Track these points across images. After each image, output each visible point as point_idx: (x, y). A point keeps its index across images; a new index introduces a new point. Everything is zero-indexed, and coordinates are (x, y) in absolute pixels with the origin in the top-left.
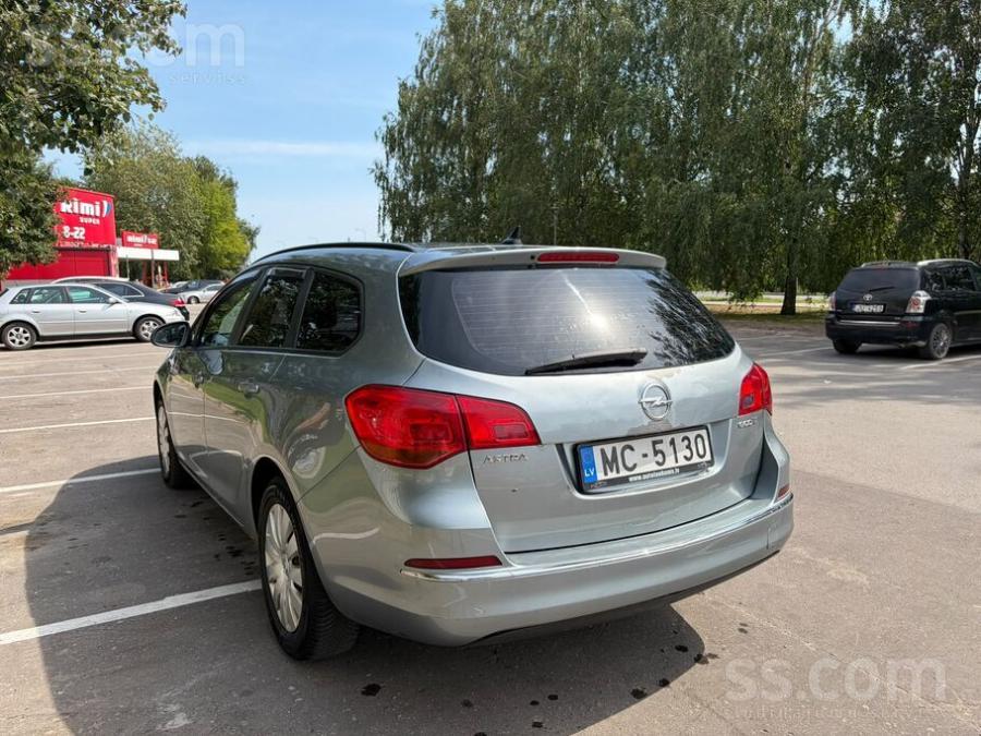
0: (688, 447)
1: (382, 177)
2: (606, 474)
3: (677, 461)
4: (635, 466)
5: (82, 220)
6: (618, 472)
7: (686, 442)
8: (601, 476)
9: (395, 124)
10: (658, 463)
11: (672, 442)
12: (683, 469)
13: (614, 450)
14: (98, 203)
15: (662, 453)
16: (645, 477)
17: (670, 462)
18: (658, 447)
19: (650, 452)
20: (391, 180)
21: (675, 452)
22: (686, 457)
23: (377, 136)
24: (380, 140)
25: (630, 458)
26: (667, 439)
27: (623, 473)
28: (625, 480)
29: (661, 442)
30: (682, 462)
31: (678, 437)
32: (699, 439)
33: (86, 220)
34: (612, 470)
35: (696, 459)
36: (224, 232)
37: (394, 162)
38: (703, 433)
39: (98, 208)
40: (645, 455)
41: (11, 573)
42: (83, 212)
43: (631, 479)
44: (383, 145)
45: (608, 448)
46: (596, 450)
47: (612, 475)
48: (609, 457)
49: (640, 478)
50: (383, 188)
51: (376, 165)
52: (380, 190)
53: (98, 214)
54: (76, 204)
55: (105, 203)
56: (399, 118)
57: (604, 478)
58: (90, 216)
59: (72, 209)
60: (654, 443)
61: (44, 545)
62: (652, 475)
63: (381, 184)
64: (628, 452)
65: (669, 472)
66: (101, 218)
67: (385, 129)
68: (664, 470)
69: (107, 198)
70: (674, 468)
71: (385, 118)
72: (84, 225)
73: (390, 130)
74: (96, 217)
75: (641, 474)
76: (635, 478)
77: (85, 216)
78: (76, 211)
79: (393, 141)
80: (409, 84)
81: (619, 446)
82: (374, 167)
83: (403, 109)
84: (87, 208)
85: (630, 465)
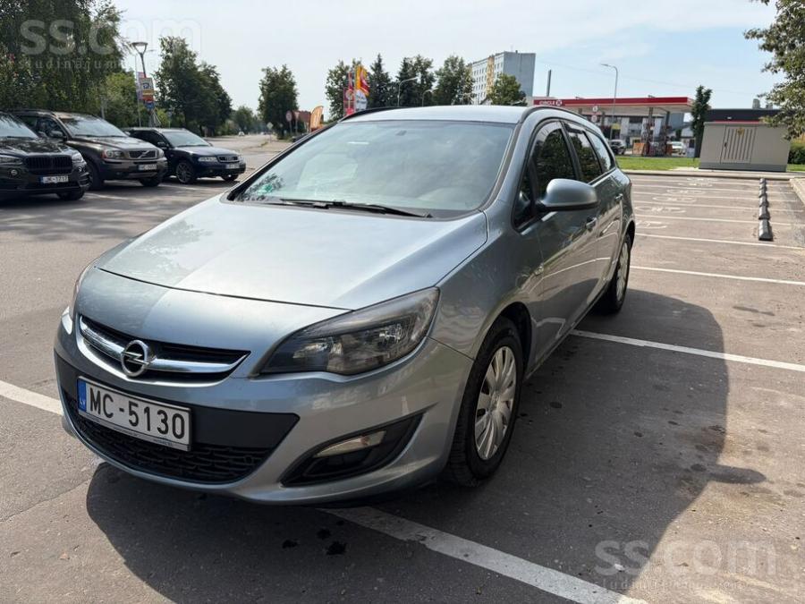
41: (740, 406)
61: (704, 429)
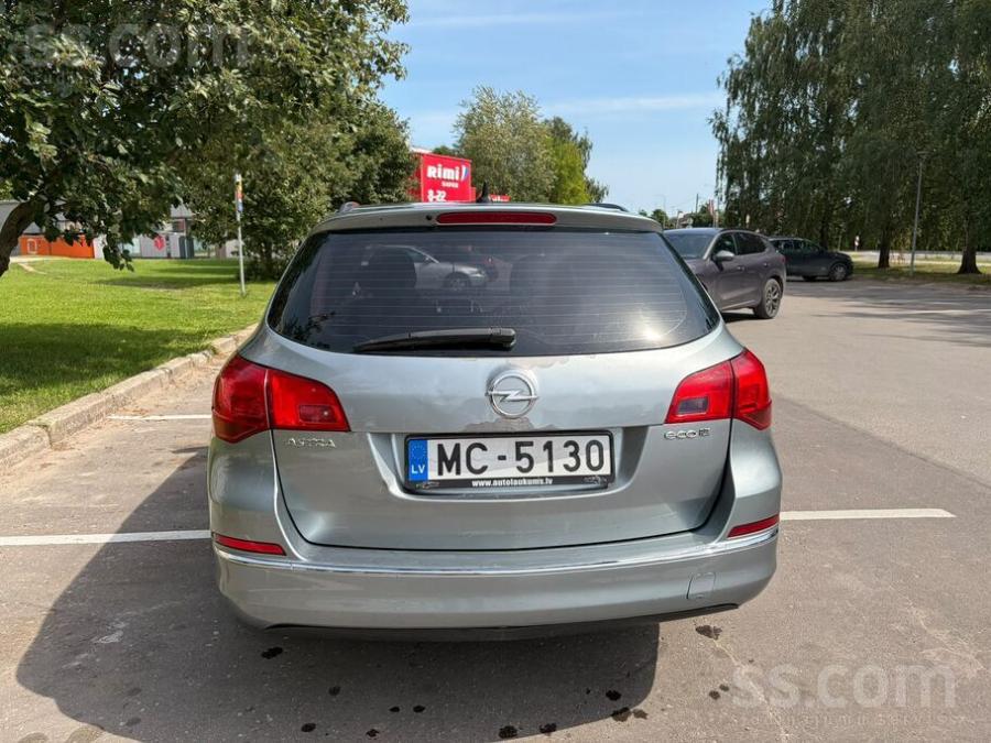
0: (574, 454)
1: (721, 127)
2: (440, 473)
3: (551, 469)
4: (484, 469)
5: (444, 184)
6: (458, 472)
7: (572, 449)
8: (433, 475)
9: (741, 67)
10: (520, 469)
11: (548, 446)
12: (558, 480)
13: (457, 447)
14: (457, 168)
15: (530, 458)
16: (495, 483)
17: (540, 469)
18: (524, 450)
19: (512, 454)
20: (731, 131)
21: (551, 458)
22: (566, 467)
23: (719, 82)
24: (723, 85)
25: (478, 458)
26: (541, 441)
27: (466, 474)
28: (467, 483)
29: (531, 444)
30: (559, 471)
31: (558, 442)
32: (594, 448)
33: (449, 185)
34: (449, 470)
35: (584, 470)
36: (572, 192)
37: (736, 110)
38: (604, 440)
39: (457, 172)
40: (502, 458)
42: (445, 177)
43: (475, 484)
44: (726, 92)
45: (449, 446)
46: (432, 445)
47: (447, 476)
48: (449, 454)
49: (488, 483)
50: (721, 139)
51: (716, 114)
52: (717, 142)
53: (457, 178)
54: (440, 169)
55: (464, 169)
56: (747, 60)
57: (437, 477)
58: (451, 181)
59: (437, 174)
60: (518, 445)
62: (508, 483)
63: (719, 134)
64: (476, 452)
65: (536, 482)
66: (459, 182)
67: (730, 73)
68: (527, 478)
69: (465, 163)
70: (544, 478)
71: (729, 61)
72: (446, 189)
73: (734, 74)
74: (455, 181)
75: (492, 480)
76: (482, 483)
77: (447, 180)
78: (439, 176)
79: (737, 85)
80: (763, 19)
81: (465, 444)
82: (713, 117)
83: (750, 50)
84: (449, 174)
85: (476, 465)
